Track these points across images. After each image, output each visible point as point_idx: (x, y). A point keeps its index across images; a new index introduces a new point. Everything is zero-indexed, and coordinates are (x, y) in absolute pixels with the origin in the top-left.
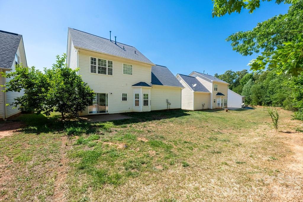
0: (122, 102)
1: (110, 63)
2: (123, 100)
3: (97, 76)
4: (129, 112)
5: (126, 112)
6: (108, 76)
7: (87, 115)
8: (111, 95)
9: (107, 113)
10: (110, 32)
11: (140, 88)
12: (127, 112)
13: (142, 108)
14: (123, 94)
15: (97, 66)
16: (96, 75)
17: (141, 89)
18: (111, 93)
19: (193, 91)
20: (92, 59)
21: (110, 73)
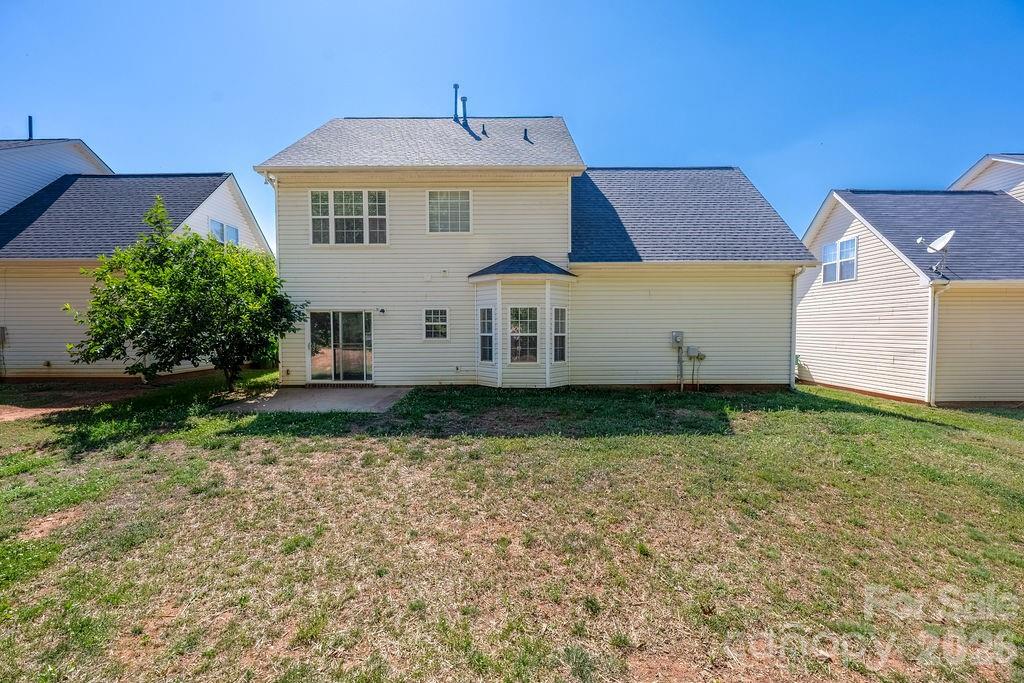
0: (424, 342)
1: (378, 199)
2: (428, 335)
3: (334, 252)
4: (454, 383)
5: (444, 383)
6: (372, 248)
7: (303, 383)
8: (383, 318)
9: (369, 382)
10: (456, 87)
11: (495, 281)
12: (449, 383)
13: (503, 372)
14: (428, 313)
15: (332, 217)
16: (331, 249)
17: (499, 284)
18: (383, 311)
19: (924, 280)
20: (315, 197)
21: (378, 236)
